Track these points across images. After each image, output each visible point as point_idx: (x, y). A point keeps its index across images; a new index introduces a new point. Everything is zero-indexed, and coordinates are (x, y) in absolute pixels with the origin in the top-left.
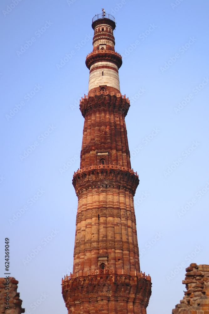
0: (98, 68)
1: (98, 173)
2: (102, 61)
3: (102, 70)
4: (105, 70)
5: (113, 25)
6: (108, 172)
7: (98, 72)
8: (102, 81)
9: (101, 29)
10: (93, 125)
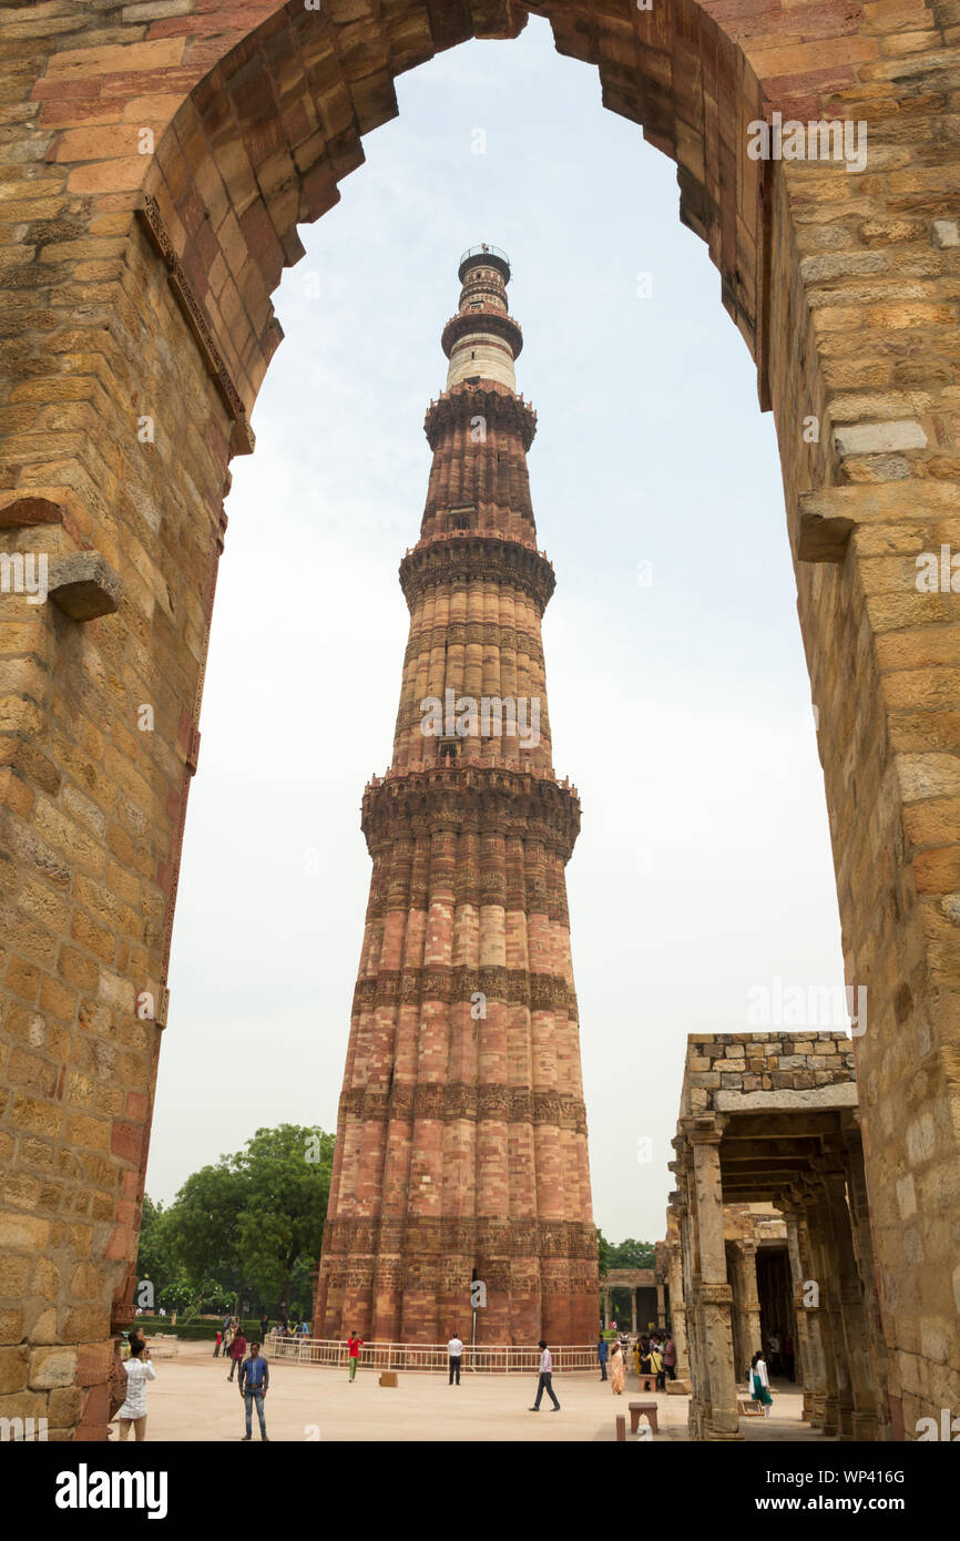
0: (463, 346)
1: (447, 550)
2: (472, 333)
3: (472, 348)
4: (479, 349)
5: (503, 268)
6: (472, 544)
7: (464, 355)
8: (470, 371)
9: (475, 277)
10: (448, 458)
